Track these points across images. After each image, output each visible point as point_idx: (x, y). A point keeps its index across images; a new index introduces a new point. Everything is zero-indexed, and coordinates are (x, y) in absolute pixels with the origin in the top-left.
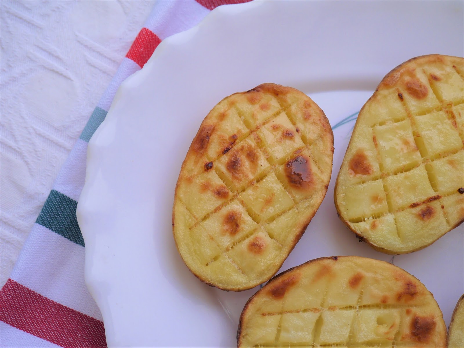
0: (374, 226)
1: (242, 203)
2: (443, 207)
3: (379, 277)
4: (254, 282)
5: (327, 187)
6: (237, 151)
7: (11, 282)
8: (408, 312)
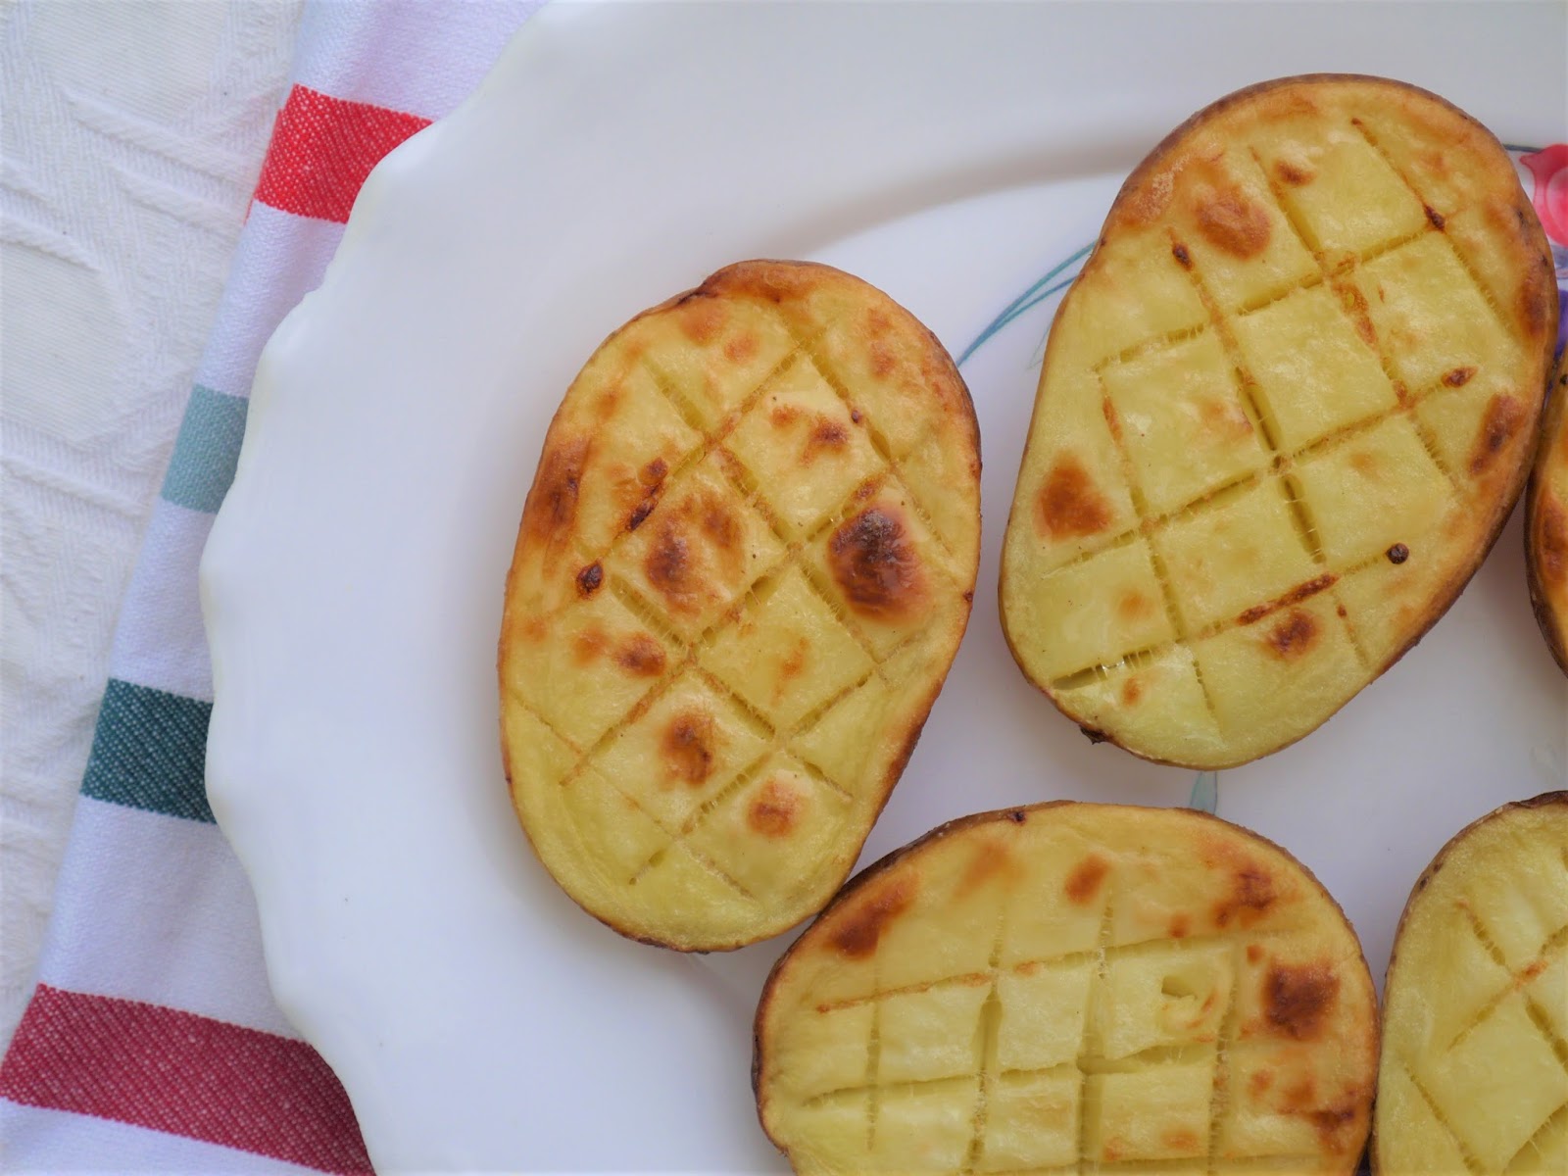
0: (1131, 694)
1: (712, 681)
2: (1342, 613)
3: (1155, 861)
4: (781, 917)
5: (968, 597)
6: (672, 517)
7: (47, 993)
8: (1253, 955)
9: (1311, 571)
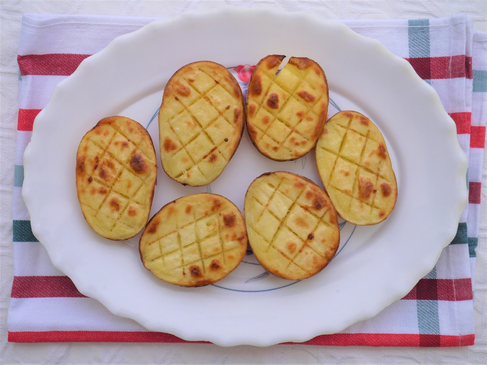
0: (188, 176)
1: (115, 192)
2: (220, 152)
3: (199, 203)
4: (138, 230)
5: (156, 166)
6: (102, 166)
7: (16, 278)
8: (220, 215)
9: (212, 147)
